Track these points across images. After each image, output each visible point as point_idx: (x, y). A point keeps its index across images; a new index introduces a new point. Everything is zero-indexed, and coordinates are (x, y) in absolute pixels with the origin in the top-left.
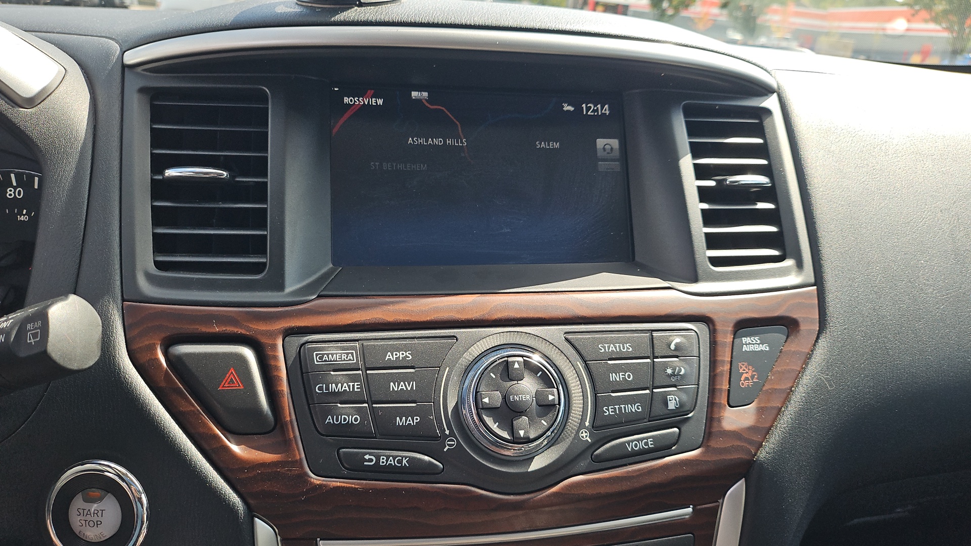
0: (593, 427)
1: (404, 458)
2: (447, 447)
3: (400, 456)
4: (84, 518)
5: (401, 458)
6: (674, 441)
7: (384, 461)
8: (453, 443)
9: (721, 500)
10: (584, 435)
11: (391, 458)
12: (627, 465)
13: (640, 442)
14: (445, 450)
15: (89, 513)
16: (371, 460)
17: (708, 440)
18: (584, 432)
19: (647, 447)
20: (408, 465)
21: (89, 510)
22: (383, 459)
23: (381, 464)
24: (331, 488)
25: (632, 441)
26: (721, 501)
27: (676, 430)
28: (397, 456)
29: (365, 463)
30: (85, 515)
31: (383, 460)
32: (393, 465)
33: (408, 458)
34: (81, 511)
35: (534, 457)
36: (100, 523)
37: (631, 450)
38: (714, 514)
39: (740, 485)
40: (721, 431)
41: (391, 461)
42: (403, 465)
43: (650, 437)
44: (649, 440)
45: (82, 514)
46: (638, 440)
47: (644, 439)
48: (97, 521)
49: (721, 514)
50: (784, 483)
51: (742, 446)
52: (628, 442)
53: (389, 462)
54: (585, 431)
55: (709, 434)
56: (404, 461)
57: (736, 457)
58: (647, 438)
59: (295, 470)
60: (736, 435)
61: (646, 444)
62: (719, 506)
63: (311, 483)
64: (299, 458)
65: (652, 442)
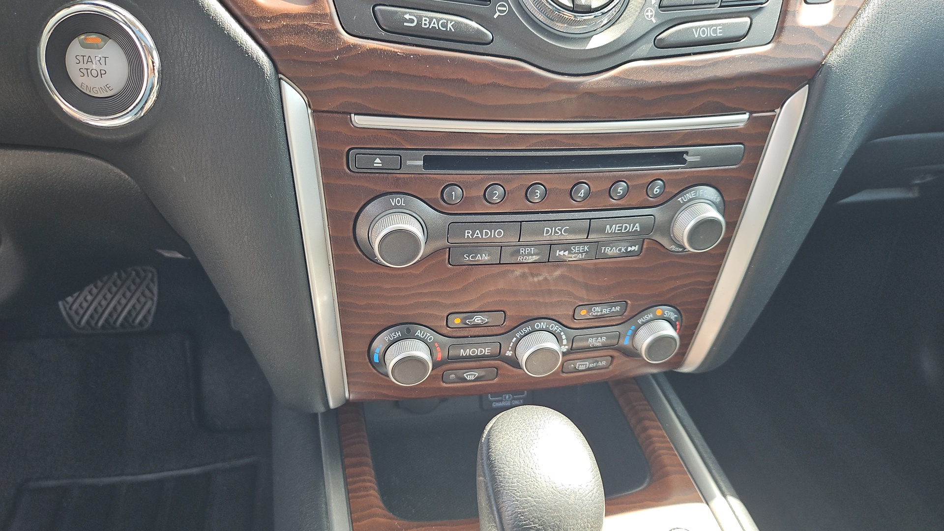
0: (660, 7)
1: (449, 22)
2: (498, 14)
3: (445, 19)
4: (85, 66)
5: (446, 21)
6: (744, 32)
7: (427, 22)
8: (505, 9)
9: (779, 109)
10: (649, 14)
11: (434, 20)
12: (691, 55)
13: (709, 28)
14: (495, 16)
15: (90, 60)
16: (412, 21)
17: (779, 35)
18: (649, 11)
19: (715, 35)
20: (453, 30)
21: (89, 56)
22: (425, 20)
23: (423, 26)
24: (367, 50)
25: (701, 27)
26: (777, 111)
27: (747, 20)
28: (441, 19)
29: (405, 24)
30: (85, 62)
31: (425, 22)
32: (437, 28)
33: (453, 22)
34: (81, 58)
35: (592, 36)
36: (104, 72)
37: (698, 36)
38: (769, 123)
39: (803, 93)
40: (795, 26)
41: (434, 23)
42: (448, 30)
43: (719, 25)
44: (718, 28)
45: (81, 61)
46: (706, 27)
47: (713, 26)
48: (101, 70)
49: (776, 124)
50: (848, 91)
51: (814, 46)
52: (696, 28)
53: (432, 25)
54: (651, 10)
55: (780, 29)
56: (450, 25)
57: (806, 57)
58: (716, 25)
59: (325, 26)
60: (809, 32)
61: (715, 31)
62: (775, 115)
63: (344, 42)
64: (329, 11)
65: (721, 31)
